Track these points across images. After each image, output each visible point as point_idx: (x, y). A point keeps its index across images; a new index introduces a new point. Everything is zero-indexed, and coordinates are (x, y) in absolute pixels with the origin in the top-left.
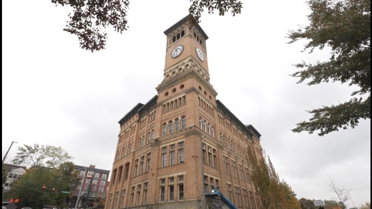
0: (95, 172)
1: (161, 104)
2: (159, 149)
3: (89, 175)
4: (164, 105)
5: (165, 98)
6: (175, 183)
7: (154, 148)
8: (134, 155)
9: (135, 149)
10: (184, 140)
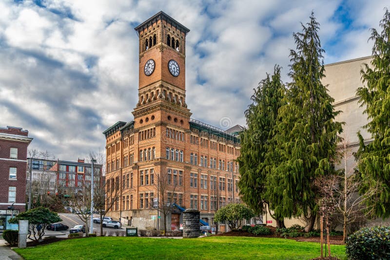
0: (85, 167)
1: (137, 131)
2: (138, 172)
3: (79, 170)
4: (140, 132)
5: (140, 126)
6: (149, 197)
7: (134, 171)
8: (121, 171)
9: (121, 166)
10: (154, 168)
